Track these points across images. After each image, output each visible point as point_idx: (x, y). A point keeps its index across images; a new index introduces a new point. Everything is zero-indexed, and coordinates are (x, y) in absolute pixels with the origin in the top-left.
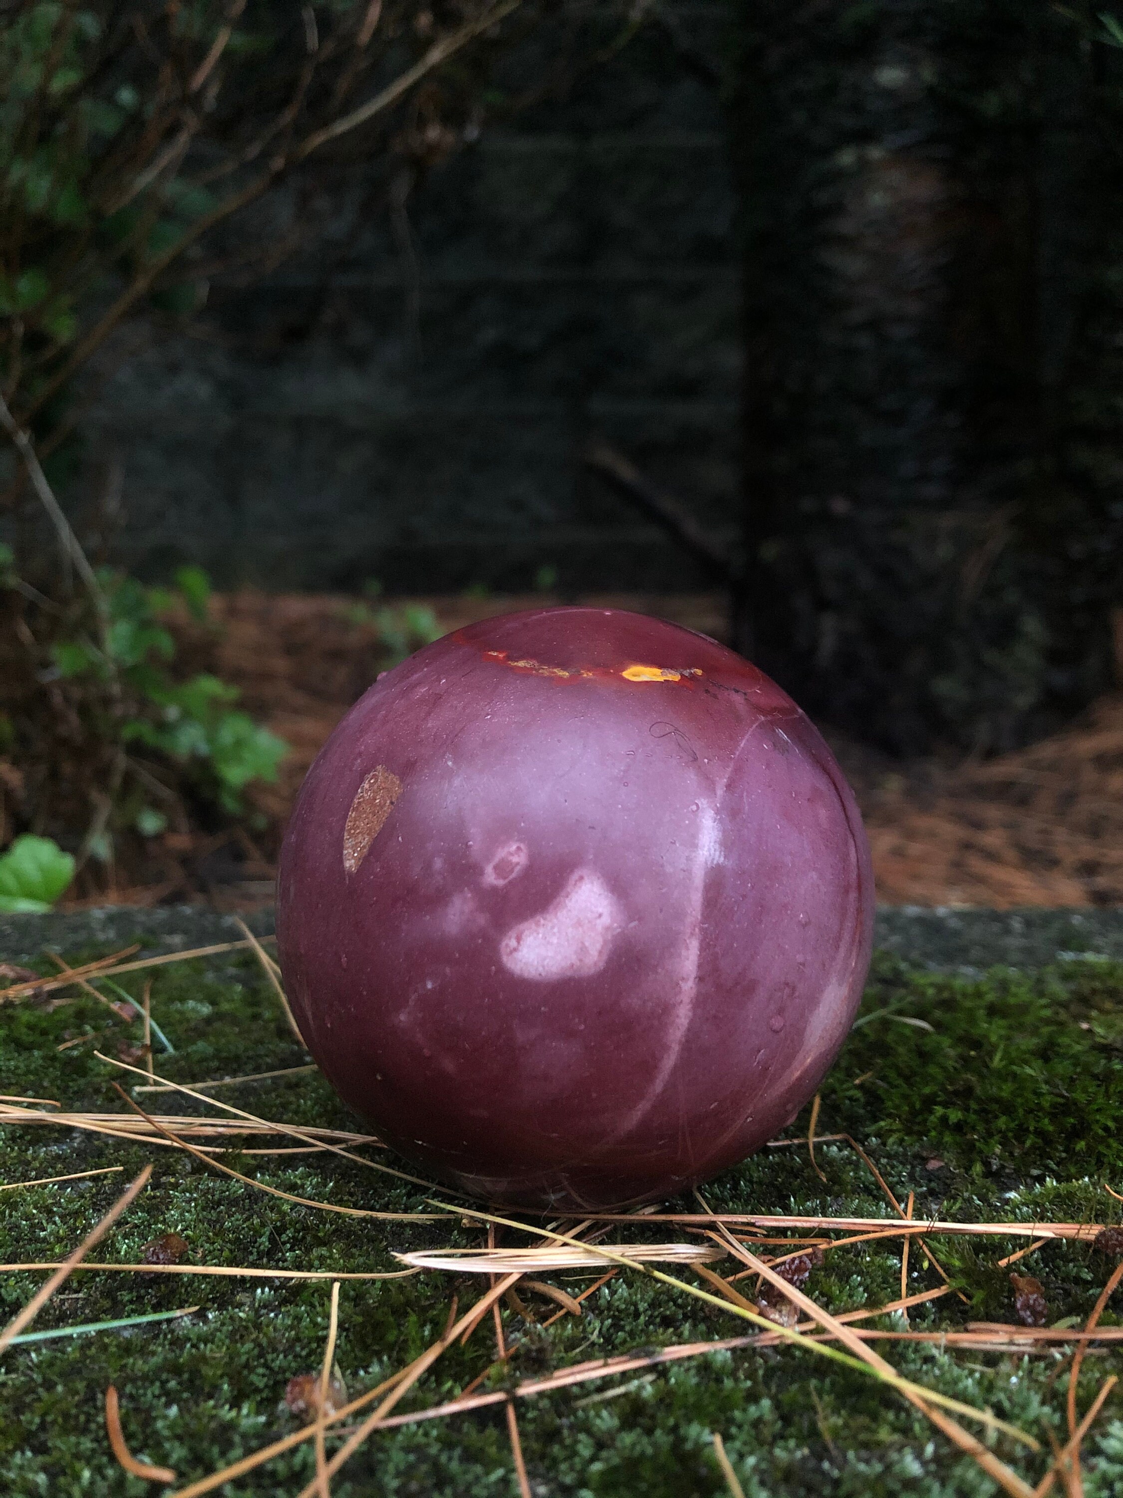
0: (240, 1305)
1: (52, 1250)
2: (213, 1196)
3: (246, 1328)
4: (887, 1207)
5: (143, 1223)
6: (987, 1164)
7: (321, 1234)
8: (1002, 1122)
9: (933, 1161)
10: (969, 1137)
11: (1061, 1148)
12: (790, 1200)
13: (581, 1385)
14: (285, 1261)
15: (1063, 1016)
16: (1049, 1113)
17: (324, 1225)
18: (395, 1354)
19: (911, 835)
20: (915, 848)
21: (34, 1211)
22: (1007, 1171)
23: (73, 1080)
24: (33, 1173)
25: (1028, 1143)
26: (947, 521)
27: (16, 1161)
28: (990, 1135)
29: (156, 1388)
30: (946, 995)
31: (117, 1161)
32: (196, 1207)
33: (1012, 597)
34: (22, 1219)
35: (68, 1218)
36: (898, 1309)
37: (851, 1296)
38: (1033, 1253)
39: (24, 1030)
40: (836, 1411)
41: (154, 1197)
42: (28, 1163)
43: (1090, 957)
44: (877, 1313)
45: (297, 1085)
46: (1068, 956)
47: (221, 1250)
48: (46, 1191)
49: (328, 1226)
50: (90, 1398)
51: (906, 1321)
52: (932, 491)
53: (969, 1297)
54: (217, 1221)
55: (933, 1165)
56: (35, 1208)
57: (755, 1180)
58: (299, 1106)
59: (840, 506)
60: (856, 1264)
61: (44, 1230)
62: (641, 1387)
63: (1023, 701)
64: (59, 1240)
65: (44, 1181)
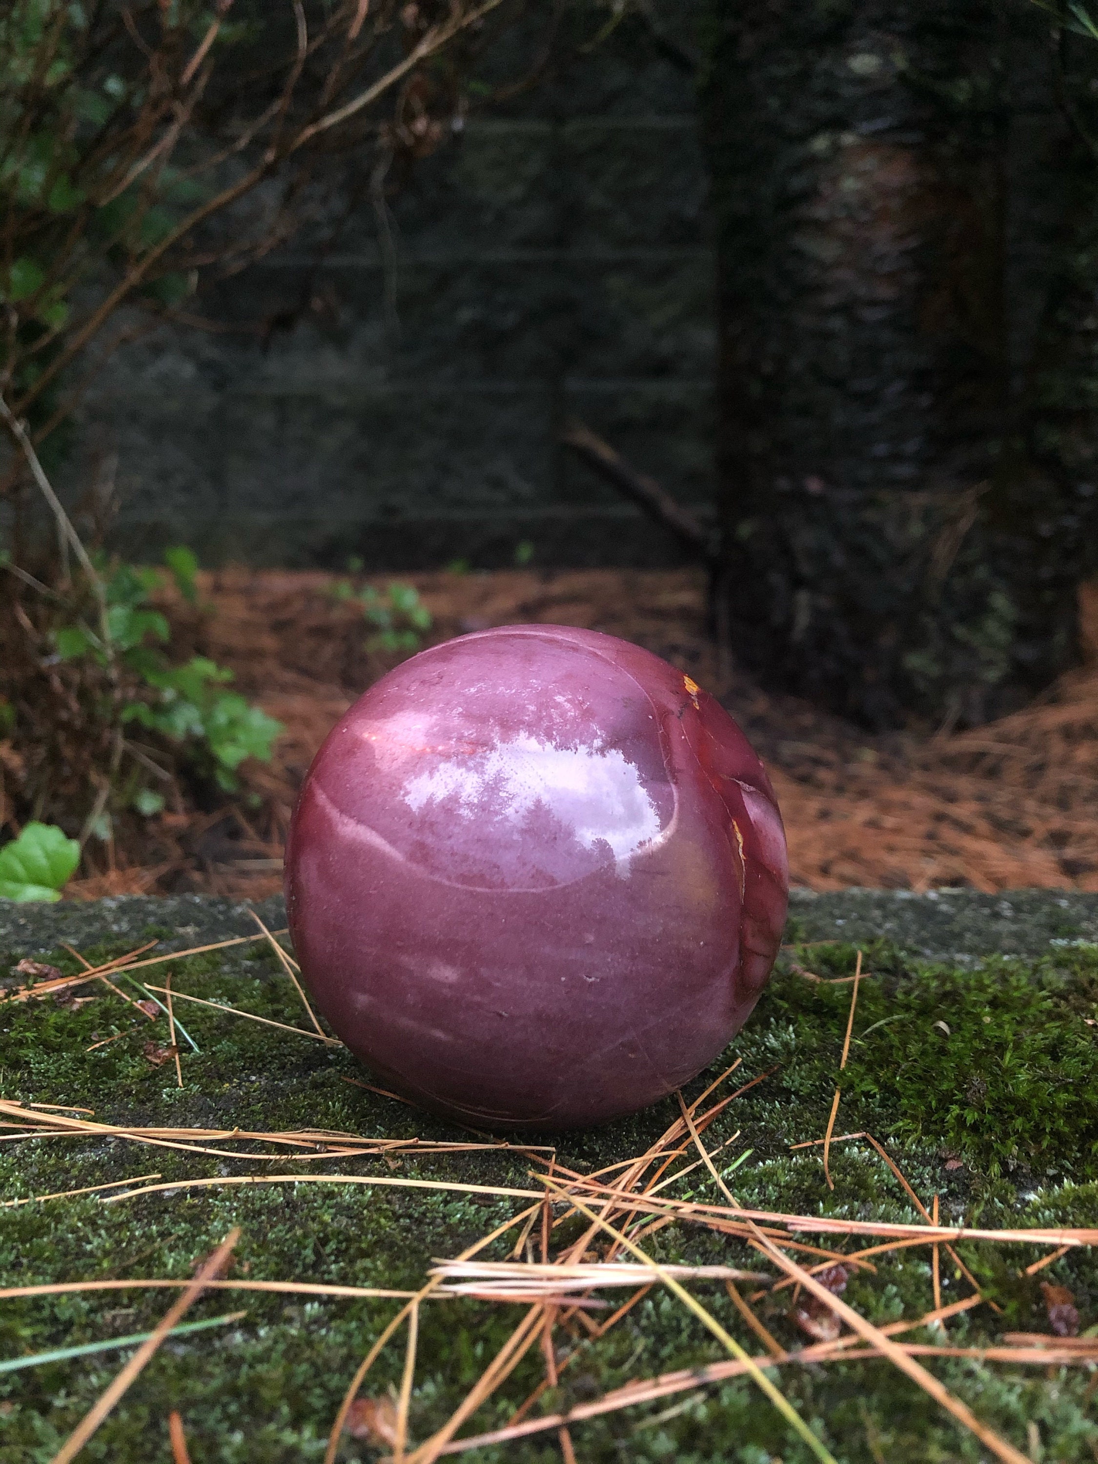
0: (289, 1320)
1: (99, 1264)
2: (253, 1204)
3: (298, 1345)
4: (913, 1210)
5: (185, 1234)
6: (1004, 1164)
7: (364, 1245)
8: (1019, 1123)
9: (951, 1162)
10: (986, 1137)
11: (1075, 1148)
12: (819, 1206)
13: (635, 1406)
14: (330, 1273)
15: (1064, 1007)
16: (1064, 1113)
17: (366, 1235)
18: (448, 1372)
19: (886, 807)
20: (890, 822)
21: (80, 1224)
22: (1024, 1171)
23: (103, 1082)
24: (73, 1182)
25: (1045, 1144)
26: (919, 500)
27: (54, 1169)
28: (1006, 1135)
29: (218, 1412)
30: (948, 987)
31: (154, 1168)
32: (237, 1216)
33: (982, 572)
34: (68, 1232)
35: (113, 1230)
36: (934, 1321)
37: (887, 1307)
38: (1059, 1259)
39: (53, 1032)
40: (885, 1429)
41: (194, 1206)
42: (67, 1171)
43: (1081, 943)
44: (914, 1325)
45: (323, 1085)
46: (1061, 943)
47: (267, 1263)
48: (88, 1201)
49: (369, 1236)
50: (154, 1424)
51: (943, 1333)
52: (904, 471)
53: (1002, 1307)
54: (259, 1230)
55: (952, 1165)
56: (80, 1220)
57: (782, 1184)
58: (328, 1108)
59: (814, 486)
60: (889, 1273)
61: (89, 1243)
62: (694, 1409)
63: (992, 675)
64: (106, 1254)
65: (84, 1190)
